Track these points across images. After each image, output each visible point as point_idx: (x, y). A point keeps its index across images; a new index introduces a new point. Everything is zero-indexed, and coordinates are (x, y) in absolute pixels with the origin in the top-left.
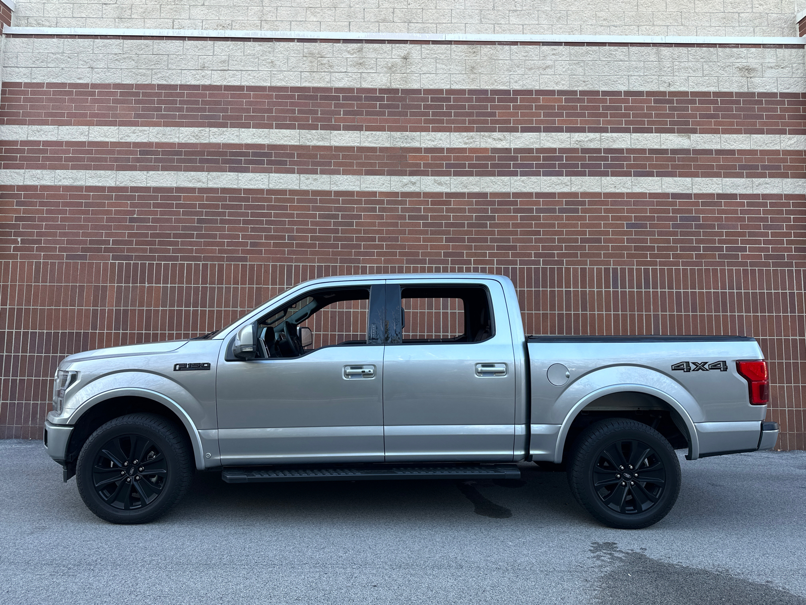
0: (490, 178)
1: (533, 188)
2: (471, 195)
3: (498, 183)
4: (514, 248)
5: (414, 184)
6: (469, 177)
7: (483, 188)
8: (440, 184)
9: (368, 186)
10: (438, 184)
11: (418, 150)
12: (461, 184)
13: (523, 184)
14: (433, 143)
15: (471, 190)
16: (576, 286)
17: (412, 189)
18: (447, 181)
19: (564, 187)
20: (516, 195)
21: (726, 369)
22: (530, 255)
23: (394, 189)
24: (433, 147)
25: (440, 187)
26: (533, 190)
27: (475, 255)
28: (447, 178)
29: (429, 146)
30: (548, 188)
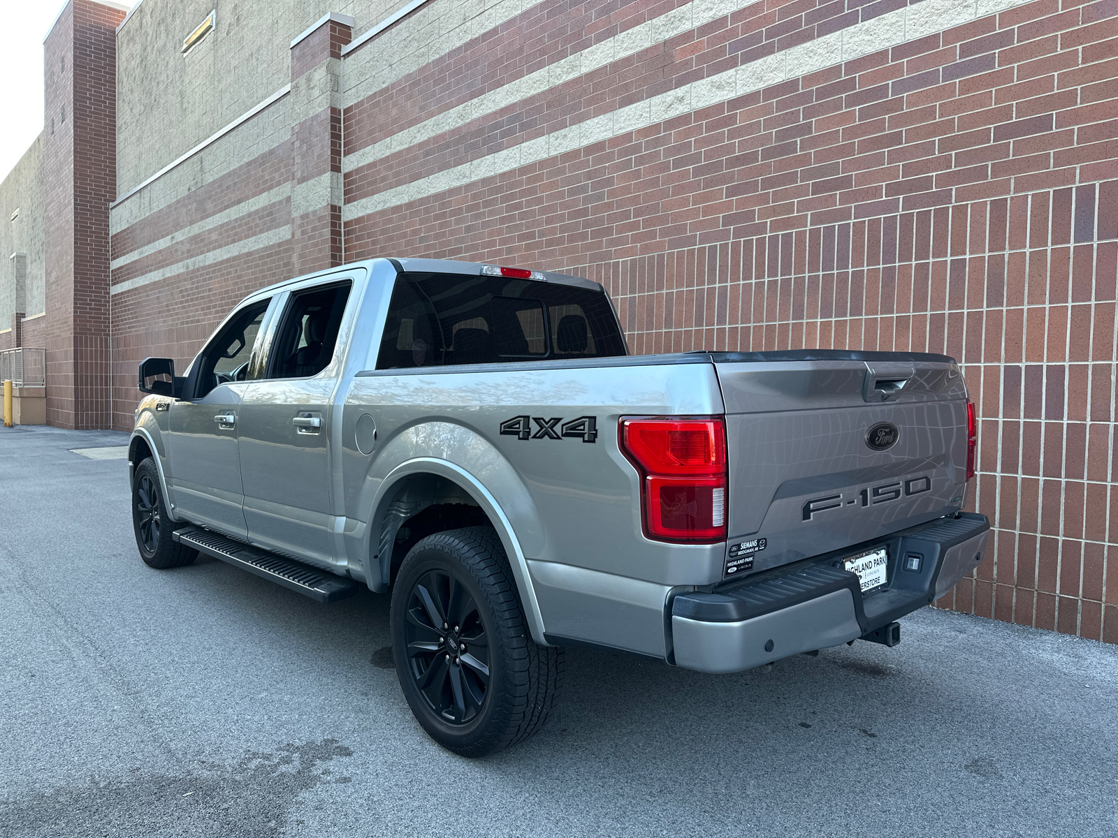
0: (804, 45)
1: (888, 40)
2: (771, 92)
3: (819, 51)
4: (846, 182)
5: (681, 100)
6: (765, 58)
7: (791, 70)
8: (720, 87)
9: (623, 125)
10: (717, 88)
11: (687, 36)
12: (753, 75)
13: (868, 38)
14: (711, 13)
15: (770, 82)
16: (977, 246)
17: (681, 109)
18: (730, 78)
19: (959, 14)
20: (853, 65)
21: (593, 438)
22: (876, 192)
23: (655, 120)
24: (710, 20)
25: (719, 93)
26: (888, 44)
27: (774, 211)
28: (732, 72)
29: (705, 22)
30: (922, 29)
